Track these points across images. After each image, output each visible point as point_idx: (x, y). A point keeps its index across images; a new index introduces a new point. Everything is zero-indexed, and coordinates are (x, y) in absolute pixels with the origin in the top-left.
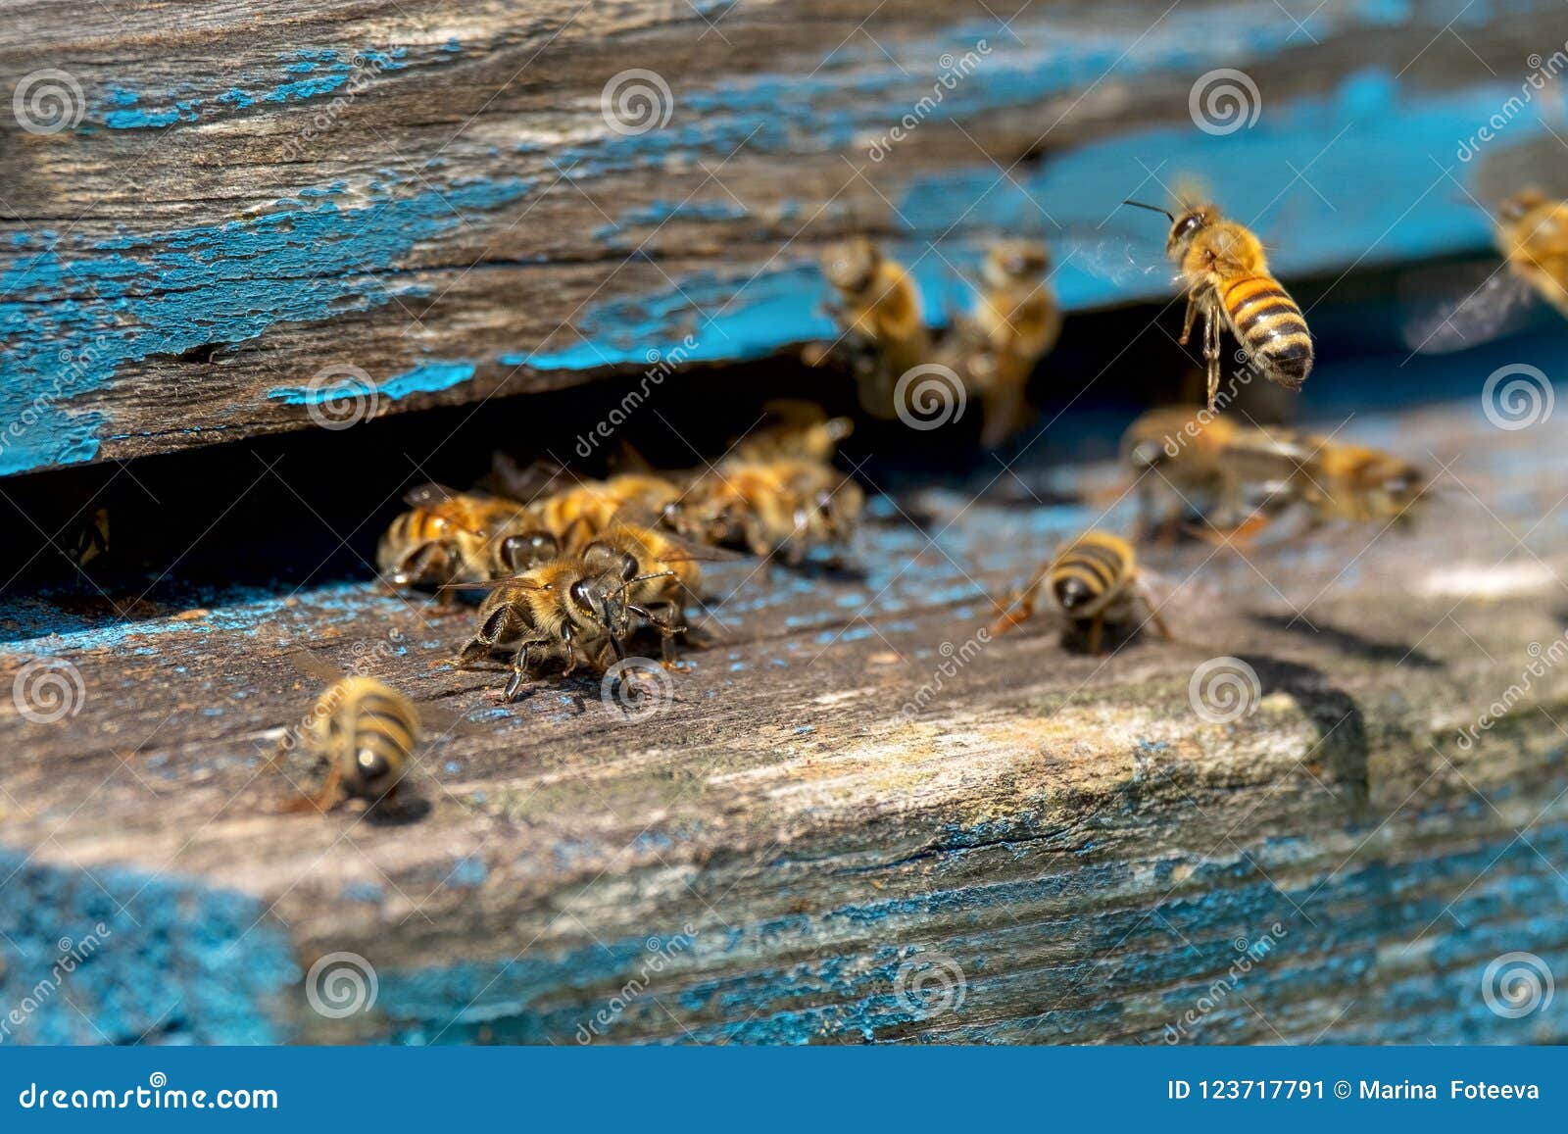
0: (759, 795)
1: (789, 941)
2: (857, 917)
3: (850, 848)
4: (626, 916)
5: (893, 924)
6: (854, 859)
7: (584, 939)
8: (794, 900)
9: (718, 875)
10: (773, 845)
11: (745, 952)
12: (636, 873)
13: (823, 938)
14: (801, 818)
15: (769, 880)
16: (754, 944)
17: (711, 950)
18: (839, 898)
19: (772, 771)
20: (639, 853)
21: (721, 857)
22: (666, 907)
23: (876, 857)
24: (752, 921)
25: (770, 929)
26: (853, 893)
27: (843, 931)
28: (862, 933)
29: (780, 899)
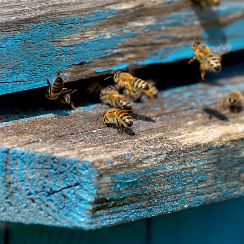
0: (178, 142)
1: (183, 166)
2: (194, 162)
3: (193, 150)
4: (155, 163)
5: (201, 163)
6: (194, 152)
7: (147, 168)
8: (184, 160)
9: (171, 156)
10: (180, 150)
11: (175, 169)
12: (156, 156)
13: (188, 166)
14: (185, 145)
15: (179, 156)
16: (177, 168)
17: (169, 169)
18: (192, 159)
19: (180, 137)
20: (157, 152)
21: (171, 153)
22: (161, 162)
23: (198, 152)
24: (176, 163)
25: (179, 165)
26: (194, 158)
27: (192, 165)
28: (195, 165)
29: (181, 160)
